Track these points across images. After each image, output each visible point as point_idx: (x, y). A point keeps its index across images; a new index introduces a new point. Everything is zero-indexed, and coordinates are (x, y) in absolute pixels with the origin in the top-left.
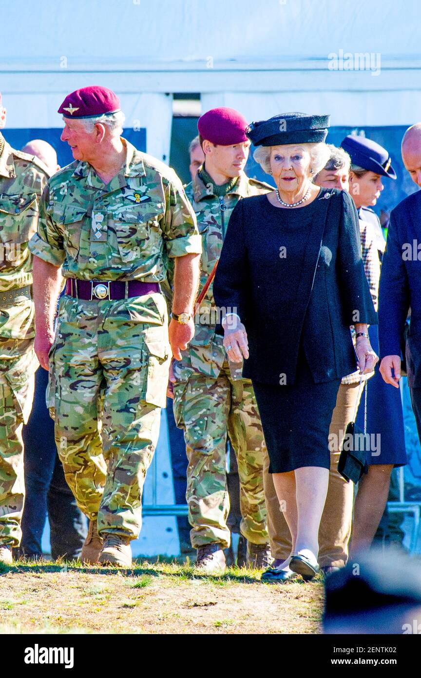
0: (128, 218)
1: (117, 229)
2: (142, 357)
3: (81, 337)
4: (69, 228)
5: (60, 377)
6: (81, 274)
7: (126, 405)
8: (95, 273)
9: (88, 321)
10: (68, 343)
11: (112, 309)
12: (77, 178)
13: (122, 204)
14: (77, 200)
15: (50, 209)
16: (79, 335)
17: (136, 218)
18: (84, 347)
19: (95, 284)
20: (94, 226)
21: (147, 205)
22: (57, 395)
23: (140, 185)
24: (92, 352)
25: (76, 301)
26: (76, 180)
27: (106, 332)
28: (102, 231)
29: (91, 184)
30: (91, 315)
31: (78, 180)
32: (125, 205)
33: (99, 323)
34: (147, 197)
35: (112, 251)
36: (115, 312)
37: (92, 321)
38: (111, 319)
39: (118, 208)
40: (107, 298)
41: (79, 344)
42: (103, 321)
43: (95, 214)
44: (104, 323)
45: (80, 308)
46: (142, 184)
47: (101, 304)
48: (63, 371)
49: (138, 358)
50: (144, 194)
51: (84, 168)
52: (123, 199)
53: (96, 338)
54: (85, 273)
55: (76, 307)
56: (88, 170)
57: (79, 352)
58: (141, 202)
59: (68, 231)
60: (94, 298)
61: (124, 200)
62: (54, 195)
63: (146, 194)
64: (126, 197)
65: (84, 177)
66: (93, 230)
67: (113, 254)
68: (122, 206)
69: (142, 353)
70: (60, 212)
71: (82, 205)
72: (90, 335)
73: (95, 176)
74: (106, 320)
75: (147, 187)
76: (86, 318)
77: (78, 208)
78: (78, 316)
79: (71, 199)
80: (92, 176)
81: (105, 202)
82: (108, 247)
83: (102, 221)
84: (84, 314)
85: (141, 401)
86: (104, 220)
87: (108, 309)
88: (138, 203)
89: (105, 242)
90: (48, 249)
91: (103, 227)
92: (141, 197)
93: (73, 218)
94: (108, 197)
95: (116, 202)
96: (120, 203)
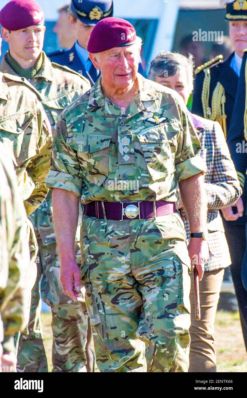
0: (152, 139)
1: (144, 150)
2: (175, 267)
3: (113, 255)
4: (95, 156)
5: (100, 294)
6: (112, 196)
7: (165, 311)
8: (126, 194)
9: (120, 241)
10: (101, 263)
11: (143, 228)
12: (92, 110)
13: (144, 127)
14: (98, 129)
15: (70, 141)
16: (111, 254)
18: (119, 265)
19: (126, 205)
20: (121, 150)
21: (165, 125)
22: (101, 311)
24: (127, 269)
25: (104, 222)
26: (92, 111)
27: (138, 250)
28: (130, 153)
29: (110, 113)
30: (122, 234)
31: (94, 111)
32: (146, 127)
33: (130, 242)
34: (165, 118)
35: (140, 172)
36: (146, 231)
37: (124, 240)
38: (144, 237)
39: (141, 130)
40: (137, 218)
41: (111, 262)
42: (135, 240)
43: (121, 139)
44: (136, 242)
45: (110, 229)
47: (132, 223)
48: (102, 289)
49: (171, 268)
50: (161, 116)
51: (97, 99)
52: (144, 121)
53: (129, 255)
54: (115, 195)
55: (106, 228)
56: (103, 101)
57: (113, 270)
58: (160, 122)
59: (93, 159)
60: (125, 218)
61: (144, 123)
62: (73, 128)
63: (163, 115)
64: (146, 120)
65: (100, 107)
66: (120, 154)
67: (142, 175)
68: (144, 129)
69: (174, 263)
70: (83, 142)
71: (104, 133)
72: (123, 254)
73: (112, 105)
74: (138, 239)
75: (162, 109)
76: (117, 238)
77: (101, 136)
78: (109, 236)
79: (92, 129)
80: (108, 105)
81: (127, 126)
82: (136, 168)
83: (128, 144)
84: (116, 234)
85: (179, 306)
86: (131, 143)
87: (139, 227)
88: (157, 124)
89: (132, 164)
90: (71, 179)
91: (130, 150)
92: (159, 118)
93: (99, 146)
94: (129, 121)
95: (138, 126)
96: (141, 126)
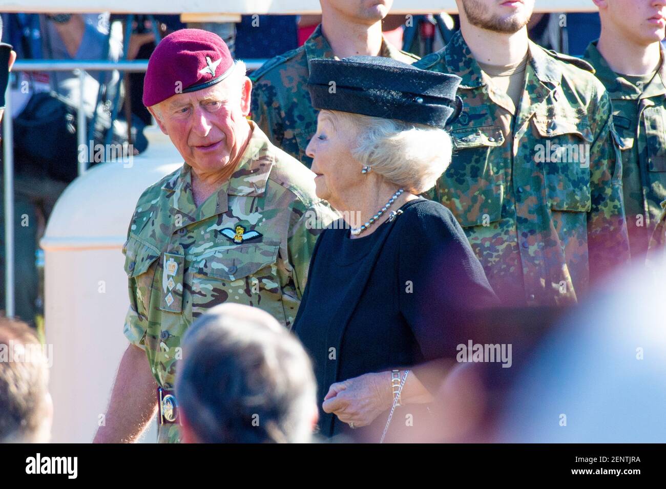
0: (213, 269)
1: (195, 289)
12: (168, 194)
13: (212, 244)
14: (155, 234)
17: (226, 269)
20: (165, 283)
21: (251, 247)
23: (251, 212)
26: (167, 197)
28: (175, 292)
29: (176, 206)
32: (216, 245)
34: (257, 234)
39: (205, 249)
43: (167, 261)
46: (254, 209)
50: (253, 228)
52: (217, 233)
58: (243, 241)
61: (216, 236)
62: (133, 222)
63: (256, 228)
64: (220, 231)
65: (175, 192)
66: (163, 290)
68: (211, 247)
71: (157, 242)
73: (186, 192)
75: (261, 216)
77: (153, 247)
80: (181, 190)
81: (190, 237)
82: (183, 322)
83: (175, 274)
86: (179, 272)
88: (237, 243)
89: (180, 314)
91: (177, 286)
92: (245, 233)
93: (141, 267)
94: (195, 229)
95: (204, 240)
96: (209, 241)
